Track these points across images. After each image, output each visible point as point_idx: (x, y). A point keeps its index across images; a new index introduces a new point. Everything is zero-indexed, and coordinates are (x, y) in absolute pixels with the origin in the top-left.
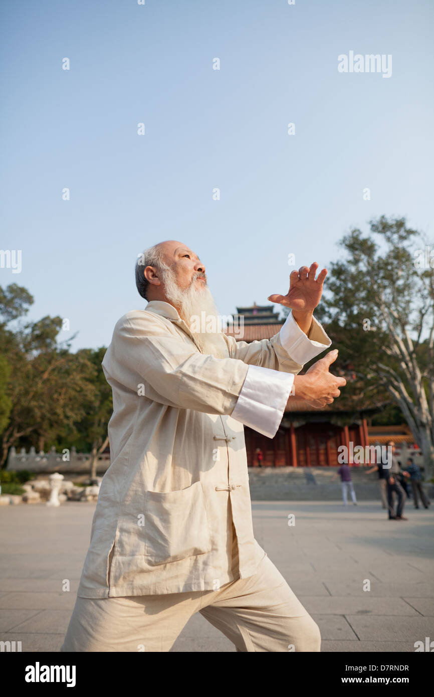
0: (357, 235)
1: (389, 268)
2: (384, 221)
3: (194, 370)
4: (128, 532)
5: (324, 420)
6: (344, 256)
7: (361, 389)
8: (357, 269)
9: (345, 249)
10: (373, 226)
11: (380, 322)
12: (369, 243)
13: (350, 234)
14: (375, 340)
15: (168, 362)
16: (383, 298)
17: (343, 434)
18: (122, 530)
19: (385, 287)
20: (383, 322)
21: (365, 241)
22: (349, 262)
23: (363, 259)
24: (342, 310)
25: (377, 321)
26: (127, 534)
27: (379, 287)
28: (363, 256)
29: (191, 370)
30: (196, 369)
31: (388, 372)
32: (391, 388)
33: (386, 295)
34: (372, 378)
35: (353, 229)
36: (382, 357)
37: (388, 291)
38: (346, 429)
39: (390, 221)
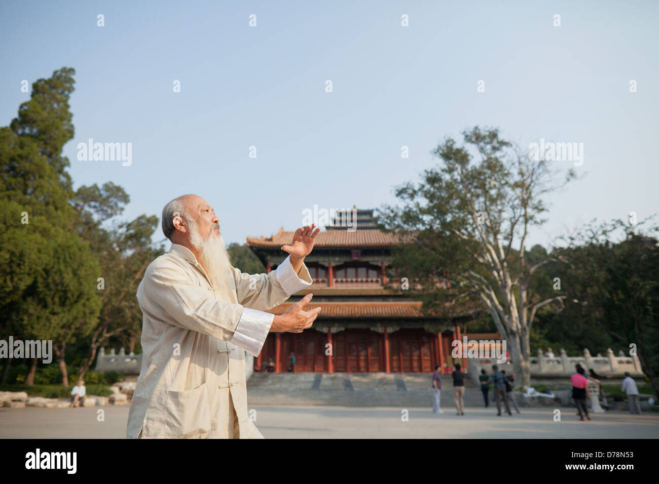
0: (452, 145)
1: (482, 177)
2: (477, 131)
3: (205, 314)
4: (153, 420)
5: (418, 326)
6: (438, 164)
7: (454, 296)
8: (452, 178)
9: (440, 157)
10: (466, 136)
11: (473, 230)
12: (463, 153)
13: (445, 143)
14: (467, 248)
15: (187, 306)
16: (477, 207)
17: (436, 340)
18: (148, 419)
19: (478, 196)
20: (476, 230)
21: (459, 151)
22: (443, 170)
23: (457, 168)
24: (436, 218)
25: (470, 229)
26: (151, 422)
27: (472, 196)
28: (458, 166)
29: (203, 313)
30: (207, 313)
31: (480, 280)
32: (483, 295)
33: (479, 203)
34: (465, 285)
35: (447, 138)
36: (474, 265)
37: (482, 199)
38: (440, 335)
39: (484, 131)
